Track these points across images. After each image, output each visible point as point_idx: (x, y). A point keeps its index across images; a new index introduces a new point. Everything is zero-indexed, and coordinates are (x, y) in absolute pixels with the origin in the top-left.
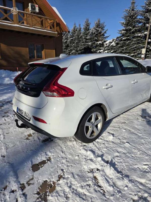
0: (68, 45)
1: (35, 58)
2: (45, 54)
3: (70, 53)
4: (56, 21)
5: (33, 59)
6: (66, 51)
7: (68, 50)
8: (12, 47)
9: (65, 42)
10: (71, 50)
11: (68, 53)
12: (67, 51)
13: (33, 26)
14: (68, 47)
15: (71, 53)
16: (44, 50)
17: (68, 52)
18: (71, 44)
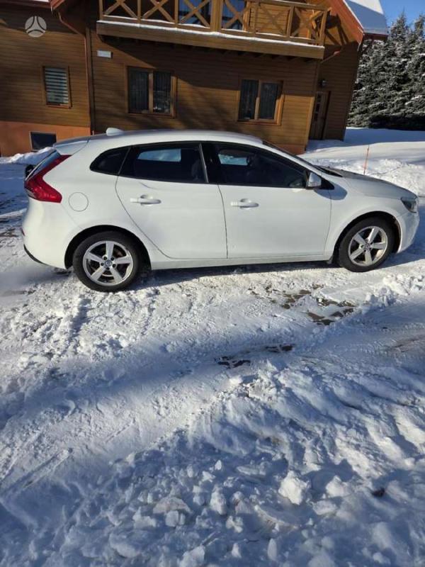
0: (406, 75)
1: (253, 118)
2: (283, 109)
3: (404, 101)
4: (329, 12)
5: (247, 121)
6: (394, 96)
7: (400, 93)
8: (202, 89)
9: (400, 66)
10: (412, 93)
11: (397, 101)
12: (396, 94)
13: (257, 31)
14: (404, 83)
15: (406, 104)
16: (282, 96)
17: (401, 98)
18: (416, 72)
